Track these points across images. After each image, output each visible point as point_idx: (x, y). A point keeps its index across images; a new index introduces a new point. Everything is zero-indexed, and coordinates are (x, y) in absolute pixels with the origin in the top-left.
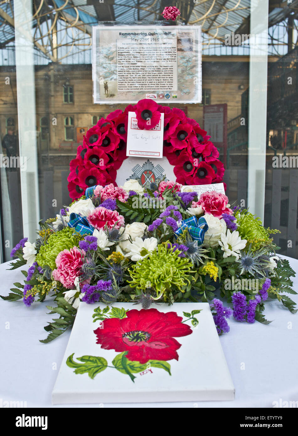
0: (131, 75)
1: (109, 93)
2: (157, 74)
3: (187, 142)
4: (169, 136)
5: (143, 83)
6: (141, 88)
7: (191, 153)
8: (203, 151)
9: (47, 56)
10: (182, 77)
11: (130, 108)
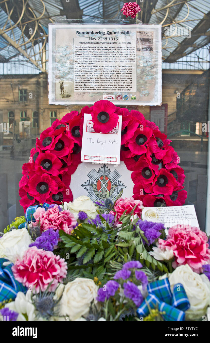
0: (89, 75)
1: (64, 93)
2: (115, 75)
3: (147, 147)
4: (127, 141)
5: (101, 84)
6: (98, 89)
7: (151, 159)
8: (164, 157)
9: (38, 68)
10: (141, 78)
11: (86, 109)
